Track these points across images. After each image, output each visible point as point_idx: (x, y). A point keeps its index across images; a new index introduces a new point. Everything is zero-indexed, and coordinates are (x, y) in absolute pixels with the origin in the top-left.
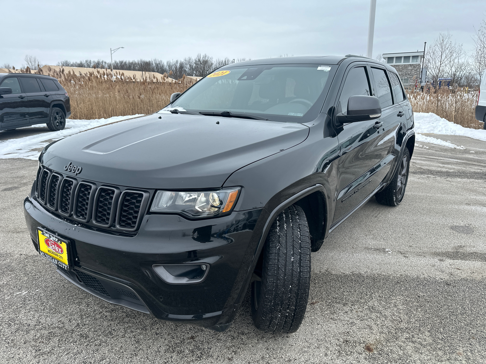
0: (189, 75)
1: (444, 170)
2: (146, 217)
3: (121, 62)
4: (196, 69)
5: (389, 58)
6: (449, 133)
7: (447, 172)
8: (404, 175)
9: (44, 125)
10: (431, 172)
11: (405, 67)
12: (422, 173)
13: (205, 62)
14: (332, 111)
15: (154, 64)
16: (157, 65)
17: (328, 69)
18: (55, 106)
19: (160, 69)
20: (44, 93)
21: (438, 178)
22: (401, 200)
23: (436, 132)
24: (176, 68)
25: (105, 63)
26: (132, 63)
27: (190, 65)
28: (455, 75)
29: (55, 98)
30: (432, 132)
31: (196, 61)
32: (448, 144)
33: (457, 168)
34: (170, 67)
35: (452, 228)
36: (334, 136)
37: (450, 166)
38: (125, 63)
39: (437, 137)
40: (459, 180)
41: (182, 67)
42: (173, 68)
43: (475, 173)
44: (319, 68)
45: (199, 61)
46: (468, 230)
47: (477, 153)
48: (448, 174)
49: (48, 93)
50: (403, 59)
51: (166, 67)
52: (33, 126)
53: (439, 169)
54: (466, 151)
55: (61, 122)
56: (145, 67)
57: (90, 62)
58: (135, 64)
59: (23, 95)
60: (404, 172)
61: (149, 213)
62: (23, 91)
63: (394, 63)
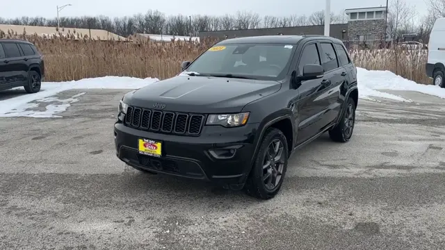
0: (139, 32)
1: (389, 118)
2: (204, 127)
3: (63, 19)
4: (147, 26)
5: (352, 14)
6: (403, 88)
7: (392, 120)
8: (350, 119)
9: (22, 88)
10: (379, 120)
11: (370, 22)
12: (370, 121)
13: (157, 19)
14: (294, 73)
15: (100, 21)
16: (103, 21)
17: (291, 47)
18: (32, 69)
19: (106, 26)
20: (23, 57)
21: (383, 124)
22: (349, 138)
23: (392, 88)
24: (124, 25)
25: (45, 19)
26: (75, 19)
27: (140, 22)
28: (422, 30)
29: (33, 61)
30: (387, 88)
31: (147, 18)
32: (399, 99)
33: (400, 116)
34: (117, 23)
35: (382, 153)
36: (296, 88)
37: (395, 115)
38: (67, 20)
39: (390, 92)
40: (399, 125)
41: (130, 23)
42: (122, 25)
43: (414, 120)
44: (285, 47)
45: (150, 17)
46: (394, 154)
47: (422, 105)
48: (392, 121)
49: (27, 57)
50: (366, 14)
51: (113, 23)
52: (14, 89)
53: (385, 118)
54: (413, 104)
55: (37, 85)
56: (91, 24)
57: (27, 19)
58: (79, 20)
59: (8, 59)
60: (350, 116)
61: (205, 125)
62: (7, 56)
63: (358, 19)
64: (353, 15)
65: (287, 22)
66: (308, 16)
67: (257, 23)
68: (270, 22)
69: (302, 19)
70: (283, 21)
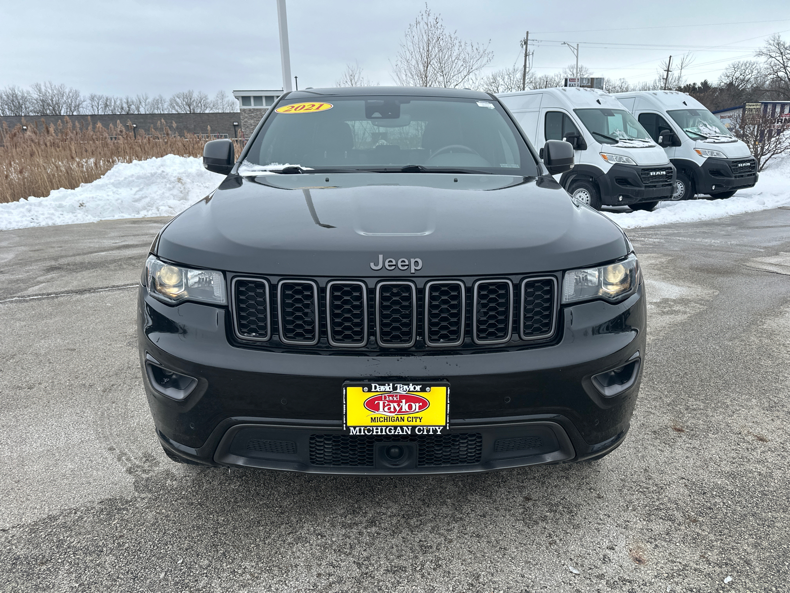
5: (243, 97)
17: (491, 106)
44: (480, 104)
50: (264, 99)
61: (562, 305)
63: (253, 106)
64: (245, 99)
65: (133, 107)
66: (167, 97)
67: (77, 107)
68: (101, 106)
69: (157, 102)
70: (125, 106)
